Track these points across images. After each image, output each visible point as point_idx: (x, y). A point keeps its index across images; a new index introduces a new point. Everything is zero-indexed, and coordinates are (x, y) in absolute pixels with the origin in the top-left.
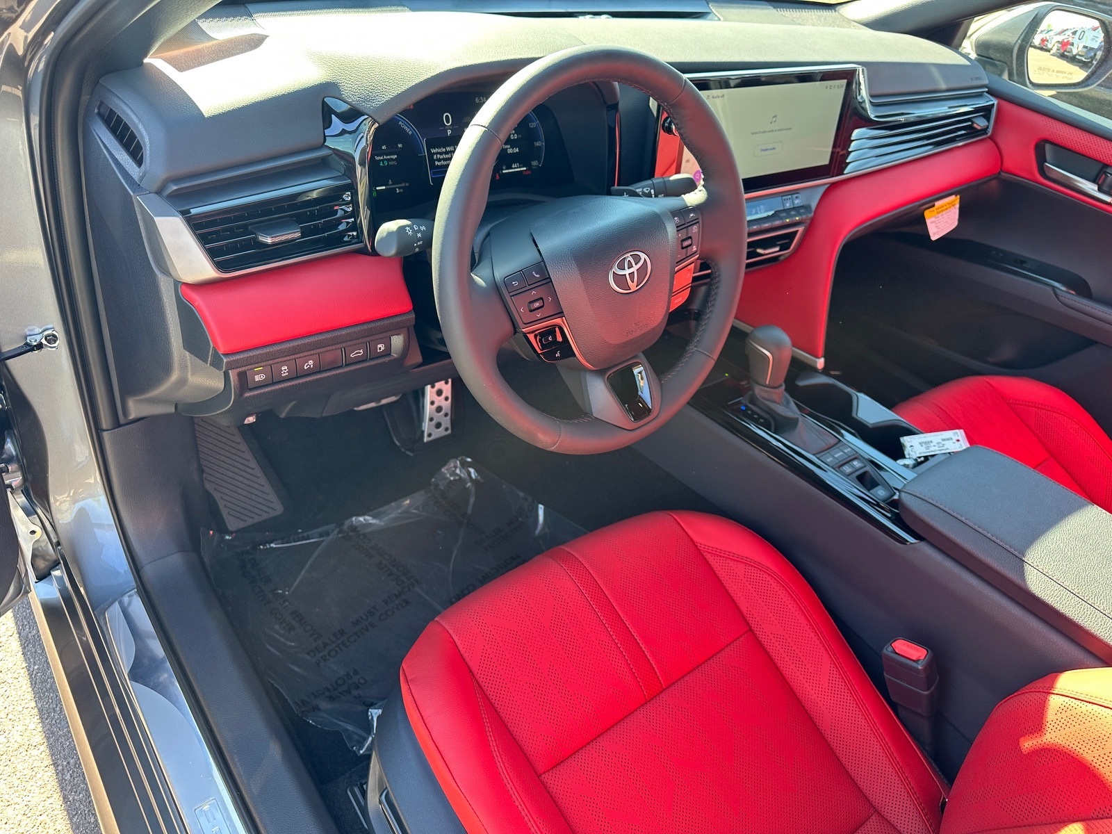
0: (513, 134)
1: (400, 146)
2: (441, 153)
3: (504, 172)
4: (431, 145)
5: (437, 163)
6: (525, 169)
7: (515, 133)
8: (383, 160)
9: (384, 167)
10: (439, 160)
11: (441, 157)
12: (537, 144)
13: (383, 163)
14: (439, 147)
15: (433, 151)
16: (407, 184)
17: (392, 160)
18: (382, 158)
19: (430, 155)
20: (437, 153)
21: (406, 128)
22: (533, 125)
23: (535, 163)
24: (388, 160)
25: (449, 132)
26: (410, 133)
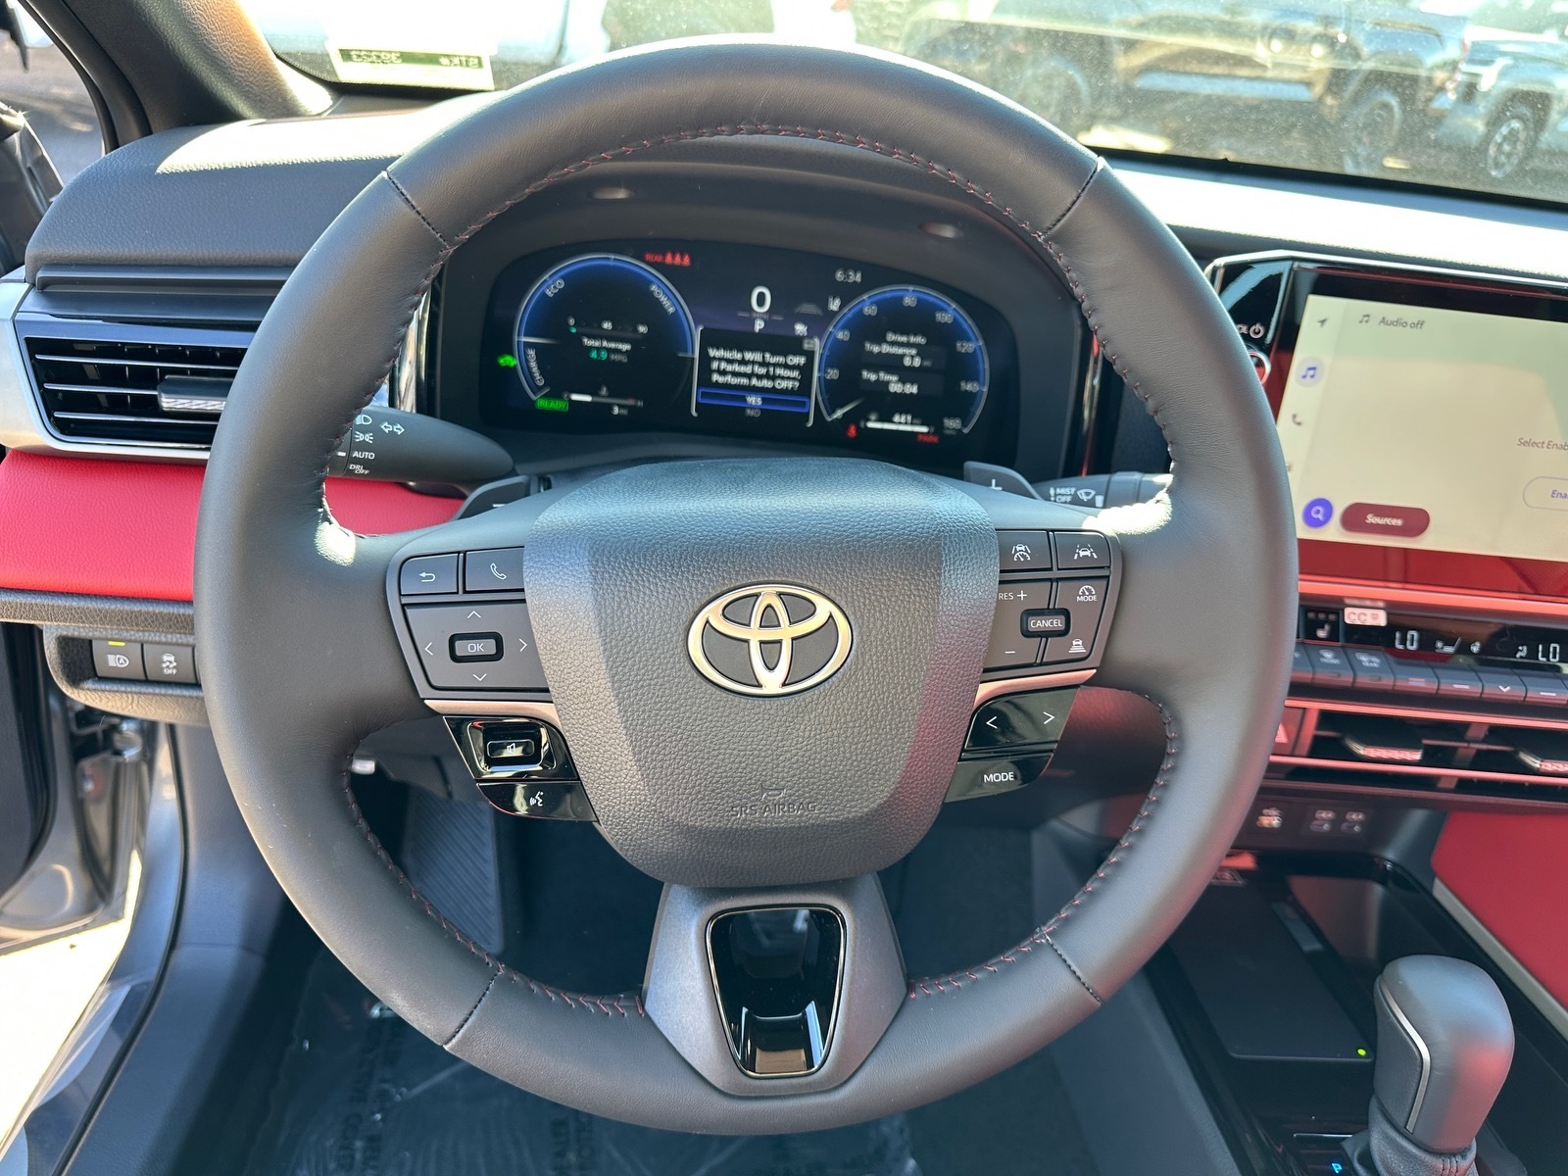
0: (912, 357)
1: (642, 329)
2: (730, 361)
3: (871, 425)
4: (710, 339)
5: (716, 377)
6: (924, 429)
7: (918, 354)
8: (598, 349)
9: (598, 362)
10: (723, 373)
11: (729, 368)
12: (969, 387)
13: (598, 354)
14: (729, 347)
15: (713, 353)
16: (640, 404)
17: (617, 351)
18: (597, 344)
19: (706, 360)
20: (721, 359)
21: (664, 299)
22: (965, 347)
23: (952, 424)
24: (609, 351)
25: (759, 325)
26: (671, 310)
